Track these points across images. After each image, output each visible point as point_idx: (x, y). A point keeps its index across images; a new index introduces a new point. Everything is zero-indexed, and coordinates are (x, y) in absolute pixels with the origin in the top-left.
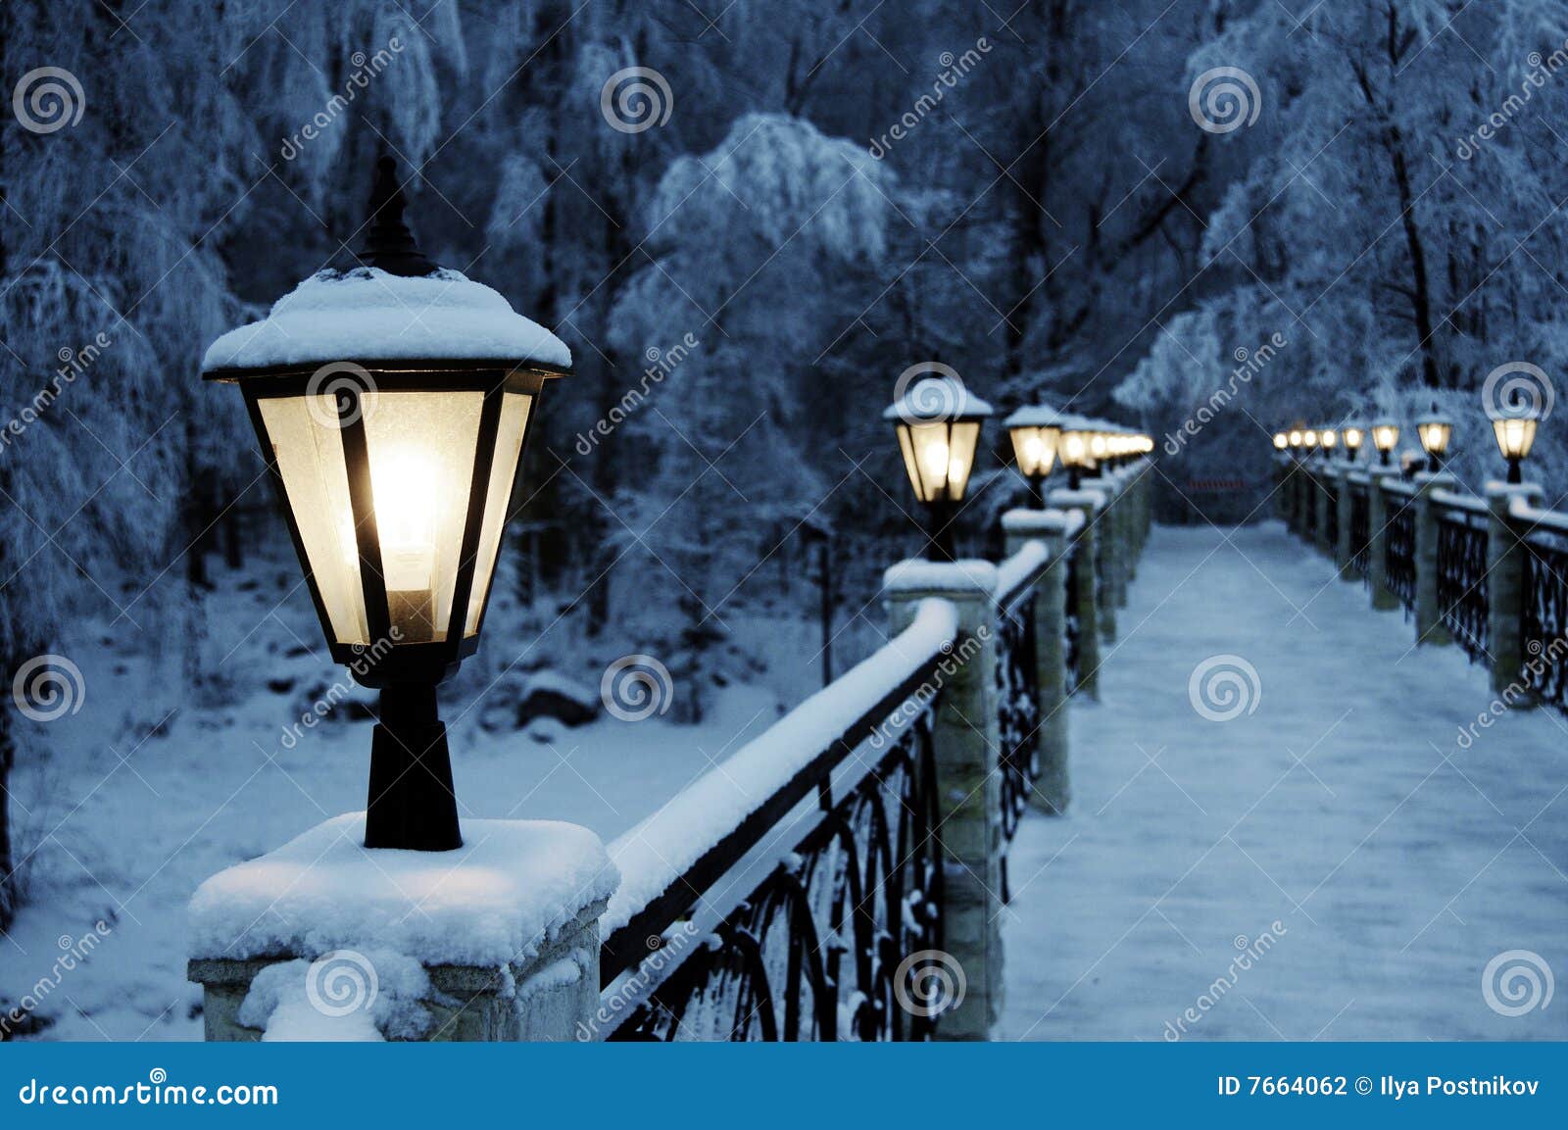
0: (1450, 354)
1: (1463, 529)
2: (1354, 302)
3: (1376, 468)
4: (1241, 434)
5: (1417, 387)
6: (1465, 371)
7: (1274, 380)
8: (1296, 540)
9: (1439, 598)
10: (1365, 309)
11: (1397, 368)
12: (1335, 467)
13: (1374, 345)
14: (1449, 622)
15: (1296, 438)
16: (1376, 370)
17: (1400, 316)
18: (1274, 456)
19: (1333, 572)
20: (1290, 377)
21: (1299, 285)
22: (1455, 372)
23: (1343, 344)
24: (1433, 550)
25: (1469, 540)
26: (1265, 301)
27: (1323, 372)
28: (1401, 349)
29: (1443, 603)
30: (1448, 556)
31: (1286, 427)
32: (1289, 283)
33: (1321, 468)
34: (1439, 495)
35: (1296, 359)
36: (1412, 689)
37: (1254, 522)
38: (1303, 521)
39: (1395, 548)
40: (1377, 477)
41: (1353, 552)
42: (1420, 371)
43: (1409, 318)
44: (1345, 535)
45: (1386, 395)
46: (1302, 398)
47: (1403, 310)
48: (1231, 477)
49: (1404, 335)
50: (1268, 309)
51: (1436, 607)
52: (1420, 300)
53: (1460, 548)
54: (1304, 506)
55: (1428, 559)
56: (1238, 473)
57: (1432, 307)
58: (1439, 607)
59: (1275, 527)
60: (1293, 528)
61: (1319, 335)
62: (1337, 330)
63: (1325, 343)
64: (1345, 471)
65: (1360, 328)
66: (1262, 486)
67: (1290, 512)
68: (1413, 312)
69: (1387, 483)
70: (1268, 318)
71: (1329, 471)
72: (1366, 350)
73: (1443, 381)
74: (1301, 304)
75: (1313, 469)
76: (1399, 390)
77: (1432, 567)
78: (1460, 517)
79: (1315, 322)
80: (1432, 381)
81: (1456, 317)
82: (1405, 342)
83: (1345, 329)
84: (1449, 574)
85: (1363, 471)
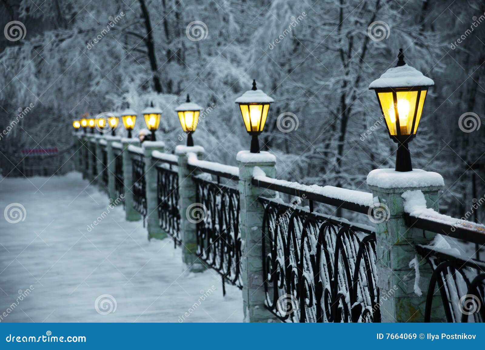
0: (167, 73)
1: (168, 173)
2: (113, 43)
3: (125, 140)
4: (55, 120)
5: (149, 92)
6: (175, 84)
7: (70, 88)
8: (87, 182)
9: (159, 212)
10: (119, 46)
11: (138, 82)
12: (105, 139)
13: (125, 68)
14: (164, 226)
15: (84, 123)
16: (126, 83)
17: (140, 51)
18: (74, 133)
19: (106, 200)
20: (79, 86)
21: (80, 32)
22: (170, 85)
23: (108, 67)
24: (155, 185)
25: (171, 178)
26: (62, 41)
27: (97, 84)
28: (141, 71)
29: (161, 215)
30: (162, 189)
31: (79, 116)
32: (75, 30)
33: (98, 139)
34: (156, 154)
35: (82, 75)
36: (142, 265)
37: (63, 173)
38: (90, 171)
39: (136, 184)
40: (125, 144)
41: (117, 188)
42: (151, 83)
43: (144, 52)
44: (111, 179)
45: (133, 97)
46: (86, 98)
47: (140, 48)
48: (49, 147)
49: (142, 63)
50: (64, 44)
51: (158, 217)
52: (149, 43)
53: (167, 183)
54: (90, 162)
55: (152, 190)
56: (53, 144)
57: (156, 46)
58: (159, 217)
59: (76, 176)
60: (85, 176)
61: (94, 62)
62: (104, 59)
63: (98, 67)
64: (110, 141)
65: (117, 58)
66: (68, 151)
67: (83, 167)
68: (146, 49)
69: (132, 148)
70: (64, 51)
71: (102, 142)
72: (121, 71)
73: (164, 89)
74: (83, 43)
75: (93, 140)
76: (140, 95)
77: (155, 195)
78: (167, 166)
79: (91, 54)
80: (158, 89)
81: (169, 52)
82: (143, 67)
83: (109, 59)
84: (163, 198)
85: (119, 141)
